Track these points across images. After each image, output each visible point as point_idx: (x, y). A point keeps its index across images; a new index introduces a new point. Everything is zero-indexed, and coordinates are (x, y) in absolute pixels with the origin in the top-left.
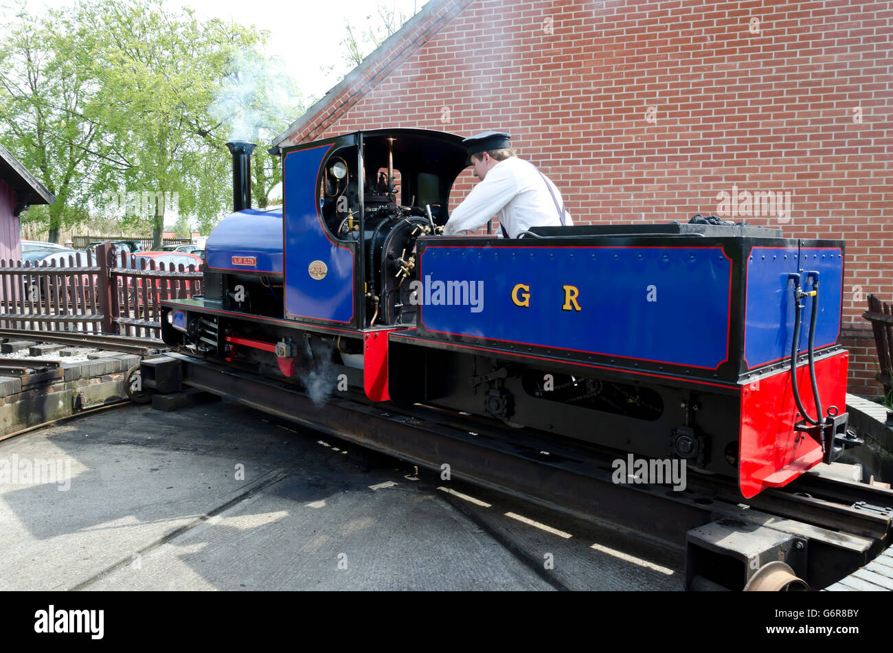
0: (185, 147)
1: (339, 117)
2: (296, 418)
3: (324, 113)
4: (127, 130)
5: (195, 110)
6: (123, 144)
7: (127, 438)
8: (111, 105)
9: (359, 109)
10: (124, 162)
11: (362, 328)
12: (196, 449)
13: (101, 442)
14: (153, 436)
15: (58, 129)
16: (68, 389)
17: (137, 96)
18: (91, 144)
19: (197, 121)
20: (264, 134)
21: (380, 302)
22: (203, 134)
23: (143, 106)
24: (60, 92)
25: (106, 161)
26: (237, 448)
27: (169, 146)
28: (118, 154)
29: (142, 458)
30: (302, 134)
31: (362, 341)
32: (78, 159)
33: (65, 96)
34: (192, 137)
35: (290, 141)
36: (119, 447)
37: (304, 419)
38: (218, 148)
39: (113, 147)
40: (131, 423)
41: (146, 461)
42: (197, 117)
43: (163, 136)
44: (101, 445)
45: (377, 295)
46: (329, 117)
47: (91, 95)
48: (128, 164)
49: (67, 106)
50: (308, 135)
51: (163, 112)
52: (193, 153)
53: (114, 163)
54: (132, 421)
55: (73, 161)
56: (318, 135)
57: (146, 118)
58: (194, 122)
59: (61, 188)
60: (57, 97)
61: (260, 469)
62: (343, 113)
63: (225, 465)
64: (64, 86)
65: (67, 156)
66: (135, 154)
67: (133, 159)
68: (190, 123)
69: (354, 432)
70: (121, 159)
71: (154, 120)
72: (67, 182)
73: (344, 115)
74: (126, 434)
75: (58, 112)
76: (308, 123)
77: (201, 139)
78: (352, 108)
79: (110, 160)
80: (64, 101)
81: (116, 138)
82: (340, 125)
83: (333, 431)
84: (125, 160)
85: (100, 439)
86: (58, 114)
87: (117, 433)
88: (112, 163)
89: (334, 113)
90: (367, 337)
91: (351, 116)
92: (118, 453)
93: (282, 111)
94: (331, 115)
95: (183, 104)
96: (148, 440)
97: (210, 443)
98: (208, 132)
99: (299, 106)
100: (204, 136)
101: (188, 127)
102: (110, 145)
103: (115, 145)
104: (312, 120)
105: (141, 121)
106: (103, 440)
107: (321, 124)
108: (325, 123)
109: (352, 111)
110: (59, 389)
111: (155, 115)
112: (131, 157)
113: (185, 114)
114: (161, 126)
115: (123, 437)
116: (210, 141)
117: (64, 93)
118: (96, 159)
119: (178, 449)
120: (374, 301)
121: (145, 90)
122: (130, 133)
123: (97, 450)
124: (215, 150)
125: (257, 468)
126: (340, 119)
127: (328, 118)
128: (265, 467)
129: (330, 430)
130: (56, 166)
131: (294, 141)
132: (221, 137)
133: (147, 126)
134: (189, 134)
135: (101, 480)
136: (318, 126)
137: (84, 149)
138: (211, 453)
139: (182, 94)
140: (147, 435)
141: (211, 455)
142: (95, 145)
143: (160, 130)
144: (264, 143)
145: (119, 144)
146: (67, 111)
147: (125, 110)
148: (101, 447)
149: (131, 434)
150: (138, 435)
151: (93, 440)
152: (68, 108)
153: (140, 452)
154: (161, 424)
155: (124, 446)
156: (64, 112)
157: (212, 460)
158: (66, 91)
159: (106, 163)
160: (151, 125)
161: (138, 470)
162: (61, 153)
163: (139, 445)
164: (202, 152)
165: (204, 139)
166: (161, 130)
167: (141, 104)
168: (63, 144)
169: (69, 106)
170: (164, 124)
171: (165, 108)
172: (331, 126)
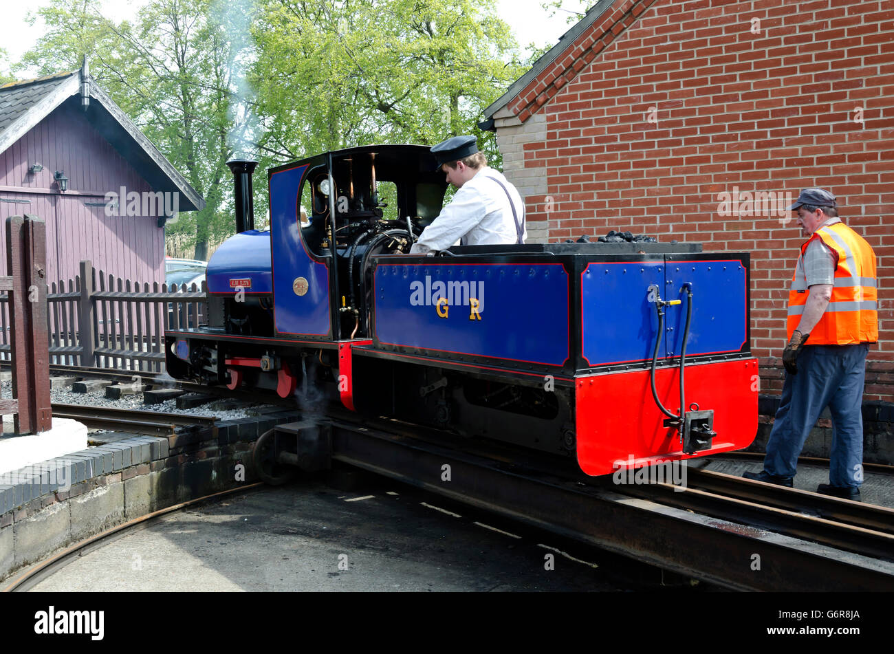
0: (361, 128)
1: (578, 72)
2: (521, 515)
3: (557, 66)
4: (290, 110)
5: (374, 78)
6: (284, 128)
7: (295, 526)
8: (271, 79)
9: (608, 58)
10: (285, 152)
11: (338, 340)
12: (388, 549)
13: (263, 530)
14: (329, 525)
15: (208, 113)
16: (222, 454)
17: (302, 64)
18: (246, 131)
19: (377, 92)
20: (465, 103)
21: (359, 315)
22: (385, 108)
23: (310, 79)
24: (211, 67)
25: (264, 152)
26: (442, 551)
27: (341, 126)
28: (279, 142)
29: (316, 555)
30: (525, 98)
31: (337, 351)
32: (230, 151)
33: (216, 72)
34: (370, 113)
35: (509, 109)
36: (287, 538)
37: (535, 517)
38: (404, 127)
39: (272, 133)
40: (300, 506)
41: (321, 561)
42: (377, 87)
43: (334, 114)
44: (263, 534)
45: (356, 308)
46: (565, 72)
47: (247, 67)
48: (290, 155)
49: (218, 82)
50: (534, 100)
51: (334, 83)
52: (372, 135)
53: (273, 154)
54: (302, 503)
55: (225, 154)
56: (548, 99)
57: (313, 92)
58: (374, 94)
59: (211, 189)
60: (208, 74)
61: (477, 584)
62: (585, 65)
63: (426, 573)
64: (215, 60)
65: (218, 147)
66: (299, 141)
67: (296, 148)
68: (368, 95)
69: (622, 539)
70: (282, 148)
71: (323, 95)
72: (217, 182)
73: (586, 68)
74: (295, 520)
75: (209, 92)
76: (534, 83)
77: (382, 116)
78: (598, 56)
79: (268, 150)
80: (215, 78)
81: (276, 121)
82: (580, 83)
83: (586, 537)
84: (286, 149)
85: (262, 526)
86: (209, 94)
87: (283, 518)
88: (271, 154)
89: (571, 66)
90: (341, 348)
91: (595, 68)
92: (286, 547)
93: (490, 71)
94: (567, 69)
95: (360, 71)
96: (323, 531)
97: (406, 540)
98: (391, 106)
99: (513, 62)
100: (386, 112)
101: (365, 101)
102: (268, 130)
103: (275, 131)
104: (540, 77)
105: (307, 97)
106: (266, 527)
107: (552, 83)
108: (559, 82)
109: (597, 61)
110: (211, 454)
111: (325, 88)
112: (293, 144)
113: (363, 83)
114: (331, 101)
115: (291, 525)
116: (393, 118)
117: (216, 68)
118: (251, 150)
119: (362, 547)
120: (355, 314)
121: (312, 56)
122: (294, 113)
123: (259, 541)
124: (400, 130)
125: (472, 582)
126: (580, 74)
127: (563, 74)
128: (483, 581)
129: (581, 535)
130: (203, 162)
131: (515, 109)
132: (408, 112)
133: (314, 102)
134: (367, 110)
135: (266, 584)
136: (549, 86)
137: (238, 137)
138: (407, 555)
139: (358, 57)
140: (321, 524)
141: (407, 559)
142: (251, 131)
143: (330, 106)
144: (464, 117)
145: (280, 128)
146: (219, 90)
147: (288, 84)
148: (263, 536)
149: (301, 521)
150: (310, 523)
151: (254, 527)
152: (220, 86)
153: (313, 548)
154: (339, 509)
155: (293, 538)
156: (216, 91)
157: (409, 565)
158: (219, 65)
159: (263, 154)
160: (319, 101)
161: (313, 573)
162: (211, 146)
163: (311, 536)
164: (384, 133)
165: (385, 116)
166: (332, 107)
167: (307, 75)
168: (214, 132)
169: (221, 84)
170: (335, 99)
171: (336, 78)
172: (567, 86)
